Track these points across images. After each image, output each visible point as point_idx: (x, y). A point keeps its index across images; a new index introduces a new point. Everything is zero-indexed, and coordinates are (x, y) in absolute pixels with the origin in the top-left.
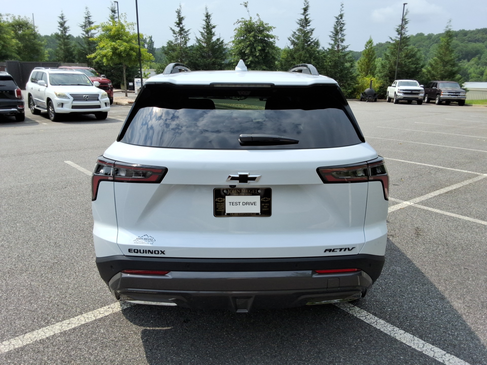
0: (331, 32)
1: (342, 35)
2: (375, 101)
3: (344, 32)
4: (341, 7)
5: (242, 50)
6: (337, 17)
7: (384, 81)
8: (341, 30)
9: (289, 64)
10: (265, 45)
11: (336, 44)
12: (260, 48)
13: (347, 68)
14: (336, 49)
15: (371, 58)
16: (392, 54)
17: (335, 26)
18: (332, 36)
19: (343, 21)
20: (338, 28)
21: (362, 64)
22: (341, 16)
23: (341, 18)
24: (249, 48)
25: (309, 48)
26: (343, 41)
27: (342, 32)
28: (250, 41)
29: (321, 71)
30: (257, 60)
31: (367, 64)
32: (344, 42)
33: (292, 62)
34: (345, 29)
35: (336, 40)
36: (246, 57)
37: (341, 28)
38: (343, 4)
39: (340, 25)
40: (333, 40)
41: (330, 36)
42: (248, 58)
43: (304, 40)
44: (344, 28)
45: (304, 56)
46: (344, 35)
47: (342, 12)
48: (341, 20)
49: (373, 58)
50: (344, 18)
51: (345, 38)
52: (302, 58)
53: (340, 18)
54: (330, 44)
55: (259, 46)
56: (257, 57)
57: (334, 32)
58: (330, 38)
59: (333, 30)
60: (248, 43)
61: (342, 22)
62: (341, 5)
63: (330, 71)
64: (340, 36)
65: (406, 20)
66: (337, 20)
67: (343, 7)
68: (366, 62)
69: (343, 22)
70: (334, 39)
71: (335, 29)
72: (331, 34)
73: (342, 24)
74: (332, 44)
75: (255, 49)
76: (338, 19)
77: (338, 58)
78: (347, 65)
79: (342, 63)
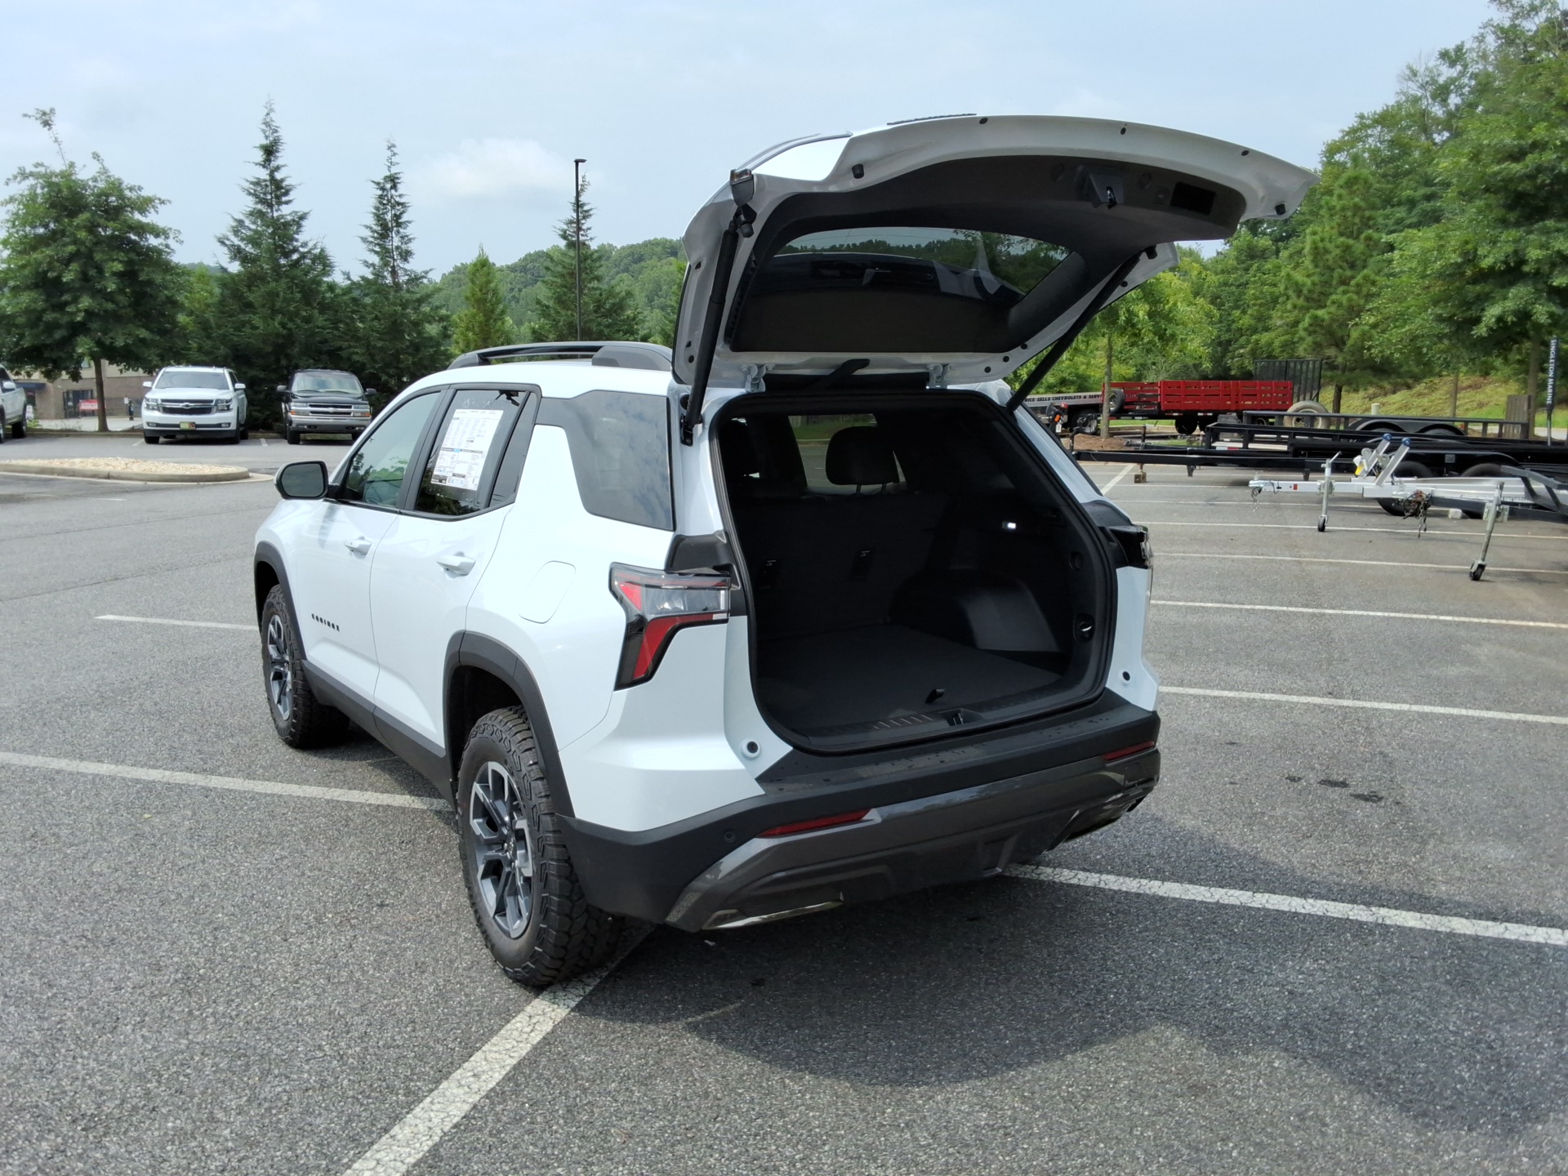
0: (367, 227)
1: (402, 237)
3: (408, 231)
4: (389, 153)
5: (45, 273)
6: (378, 184)
8: (399, 225)
9: (234, 322)
10: (133, 256)
11: (386, 264)
12: (118, 267)
13: (431, 338)
14: (389, 280)
15: (492, 311)
16: (560, 301)
17: (377, 209)
18: (371, 239)
19: (400, 196)
20: (388, 217)
21: (468, 329)
22: (393, 180)
23: (394, 187)
24: (74, 266)
25: (298, 272)
26: (406, 255)
27: (401, 230)
28: (75, 242)
29: (350, 347)
30: (110, 306)
31: (482, 331)
32: (410, 259)
33: (242, 317)
34: (409, 222)
35: (385, 253)
36: (66, 297)
37: (397, 217)
38: (394, 146)
39: (393, 207)
40: (376, 252)
41: (364, 240)
42: (75, 300)
43: (277, 247)
44: (404, 218)
45: (284, 298)
46: (410, 240)
47: (394, 170)
48: (393, 191)
49: (498, 311)
50: (401, 189)
51: (411, 246)
52: (278, 305)
53: (388, 186)
54: (367, 264)
55: (113, 260)
56: (109, 297)
57: (375, 228)
58: (364, 246)
59: (371, 221)
60: (71, 248)
61: (397, 199)
62: (389, 148)
63: (381, 349)
64: (396, 241)
65: (586, 208)
66: (380, 192)
67: (395, 154)
69: (402, 200)
70: (377, 249)
71: (379, 218)
72: (367, 233)
73: (399, 204)
74: (373, 265)
75: (100, 270)
76: (383, 189)
77: (399, 308)
78: (433, 329)
79: (416, 324)
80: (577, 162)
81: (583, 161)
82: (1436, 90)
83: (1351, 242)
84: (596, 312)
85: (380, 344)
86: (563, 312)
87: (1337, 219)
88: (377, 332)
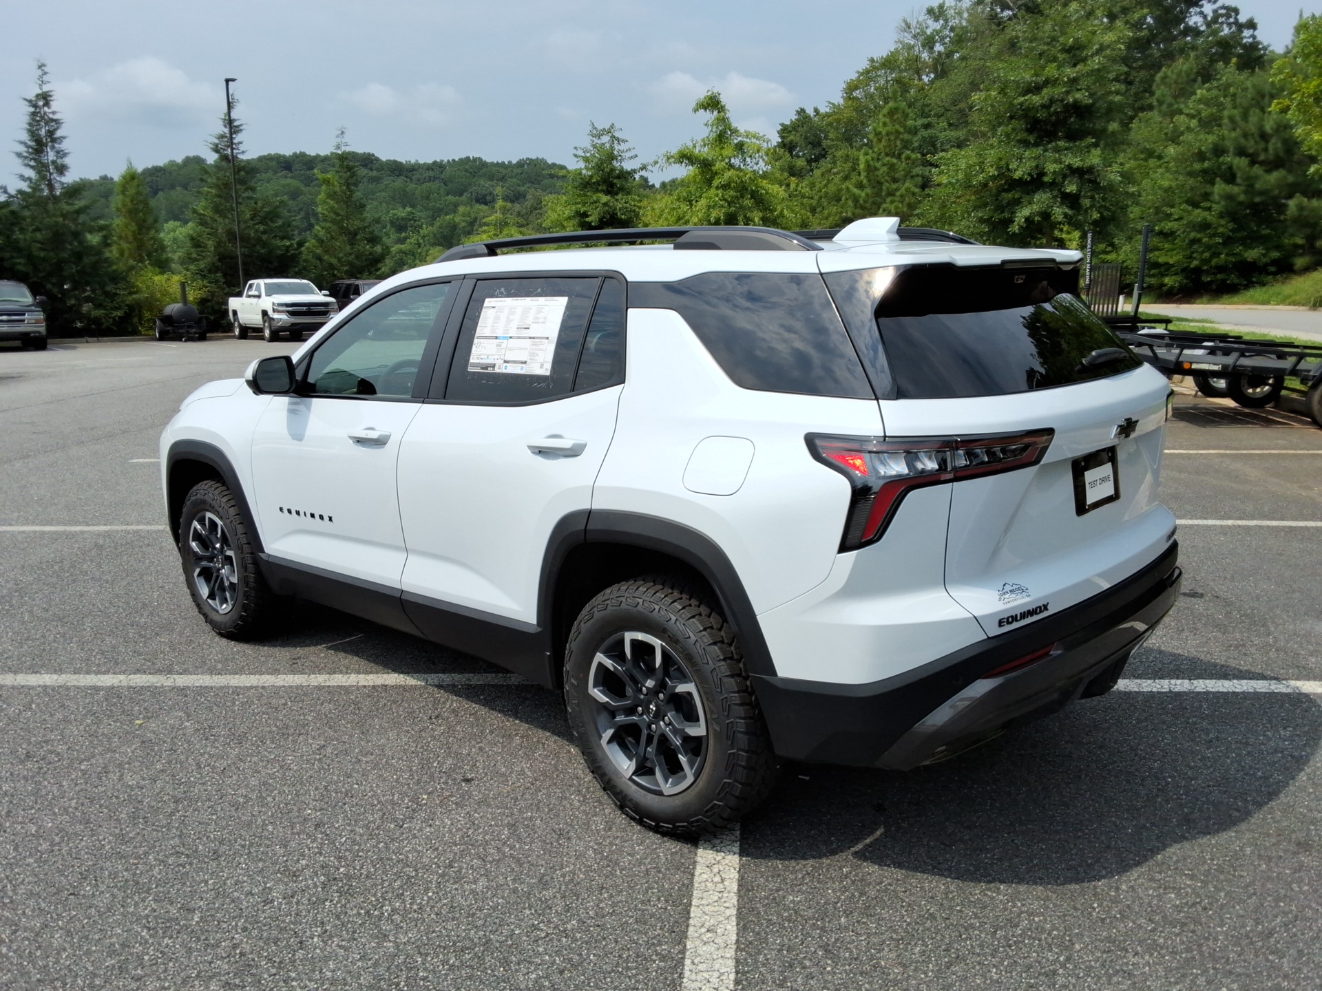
0: (21, 143)
1: (58, 152)
2: (202, 338)
3: (64, 146)
4: (40, 72)
6: (30, 101)
7: (210, 282)
8: (54, 140)
11: (43, 178)
13: (92, 247)
14: (46, 192)
15: (145, 221)
16: (217, 209)
17: (30, 124)
18: (25, 154)
19: (54, 113)
20: (43, 132)
22: (46, 98)
23: (47, 104)
26: (62, 169)
27: (56, 146)
29: (12, 258)
31: (135, 239)
32: (66, 173)
34: (64, 138)
35: (41, 168)
37: (51, 133)
38: (44, 65)
39: (47, 123)
40: (32, 167)
41: (19, 155)
44: (59, 134)
46: (65, 155)
47: (46, 88)
48: (46, 109)
49: (151, 220)
50: (54, 106)
51: (67, 161)
53: (41, 103)
54: (22, 178)
57: (29, 143)
58: (19, 161)
59: (25, 136)
61: (51, 116)
62: (40, 67)
64: (51, 156)
65: (236, 124)
66: (32, 109)
67: (45, 73)
68: (134, 232)
69: (55, 117)
70: (32, 163)
71: (33, 134)
72: (22, 149)
73: (52, 120)
74: (30, 179)
76: (35, 106)
77: (61, 219)
78: (93, 239)
79: (76, 235)
80: (227, 81)
81: (233, 80)
82: (925, 39)
83: (895, 161)
84: (252, 219)
85: (42, 254)
86: (220, 220)
87: (884, 143)
88: (39, 242)
